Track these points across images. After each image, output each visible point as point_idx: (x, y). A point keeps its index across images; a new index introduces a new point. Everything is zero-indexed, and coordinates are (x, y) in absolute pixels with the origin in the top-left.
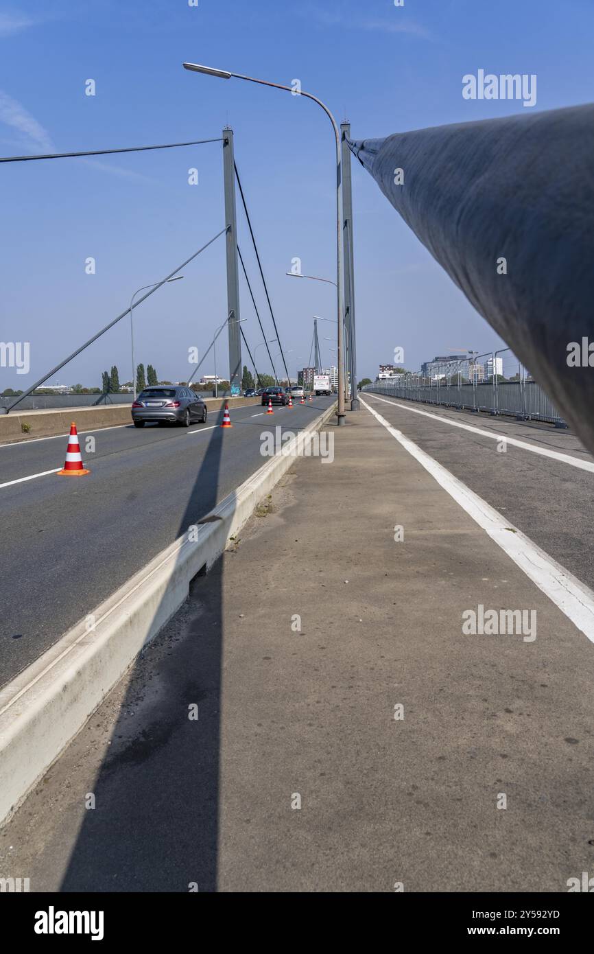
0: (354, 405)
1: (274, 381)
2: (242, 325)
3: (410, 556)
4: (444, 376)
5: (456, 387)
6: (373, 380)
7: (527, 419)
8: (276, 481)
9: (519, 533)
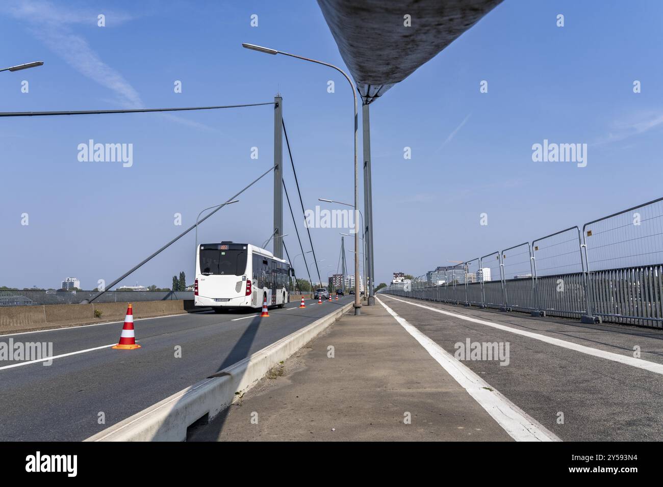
0: (369, 301)
1: (309, 284)
3: (396, 409)
6: (388, 284)
8: (292, 352)
9: (496, 391)
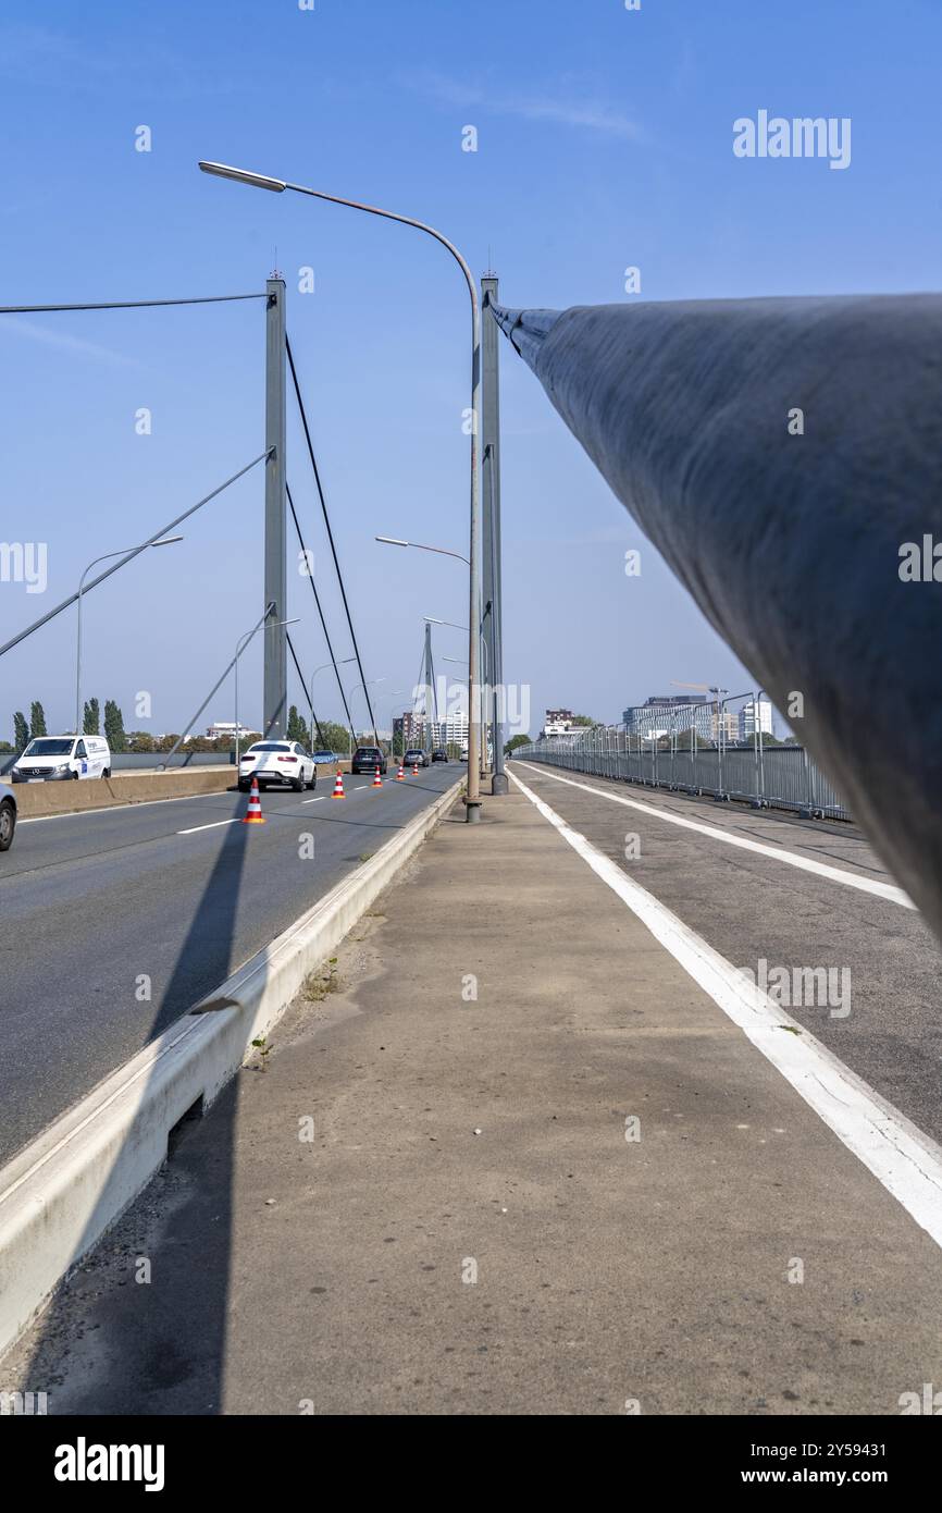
0: (497, 785)
1: (347, 735)
2: (290, 629)
3: (600, 1079)
4: (664, 732)
5: (686, 754)
6: (534, 738)
7: (819, 817)
8: (346, 930)
9: (806, 1035)
